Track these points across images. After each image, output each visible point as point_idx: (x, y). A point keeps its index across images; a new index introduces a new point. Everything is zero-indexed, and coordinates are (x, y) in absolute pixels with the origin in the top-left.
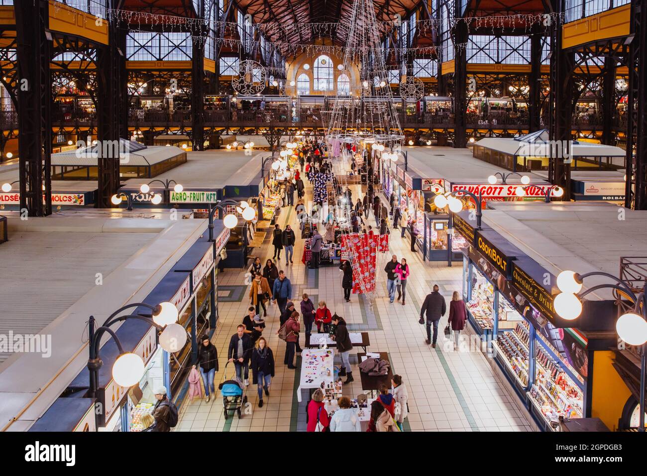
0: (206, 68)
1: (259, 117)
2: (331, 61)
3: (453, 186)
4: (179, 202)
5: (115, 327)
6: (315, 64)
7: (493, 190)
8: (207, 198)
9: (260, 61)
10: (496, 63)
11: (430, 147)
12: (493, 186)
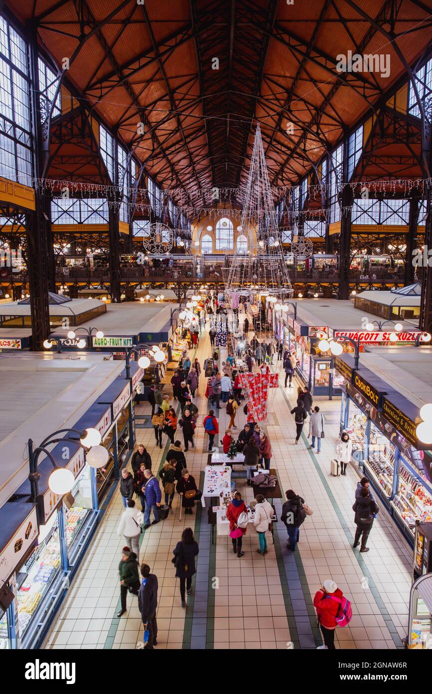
0: (121, 230)
1: (168, 273)
2: (231, 223)
3: (336, 332)
4: (101, 346)
5: (50, 448)
6: (217, 226)
7: (370, 336)
8: (125, 343)
9: (169, 224)
10: (378, 224)
11: (317, 299)
12: (370, 333)
